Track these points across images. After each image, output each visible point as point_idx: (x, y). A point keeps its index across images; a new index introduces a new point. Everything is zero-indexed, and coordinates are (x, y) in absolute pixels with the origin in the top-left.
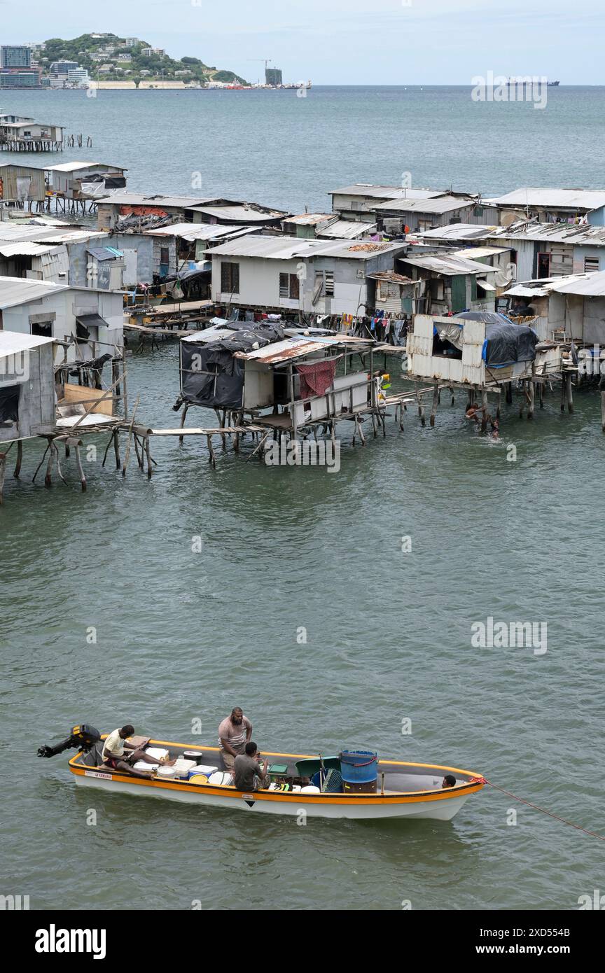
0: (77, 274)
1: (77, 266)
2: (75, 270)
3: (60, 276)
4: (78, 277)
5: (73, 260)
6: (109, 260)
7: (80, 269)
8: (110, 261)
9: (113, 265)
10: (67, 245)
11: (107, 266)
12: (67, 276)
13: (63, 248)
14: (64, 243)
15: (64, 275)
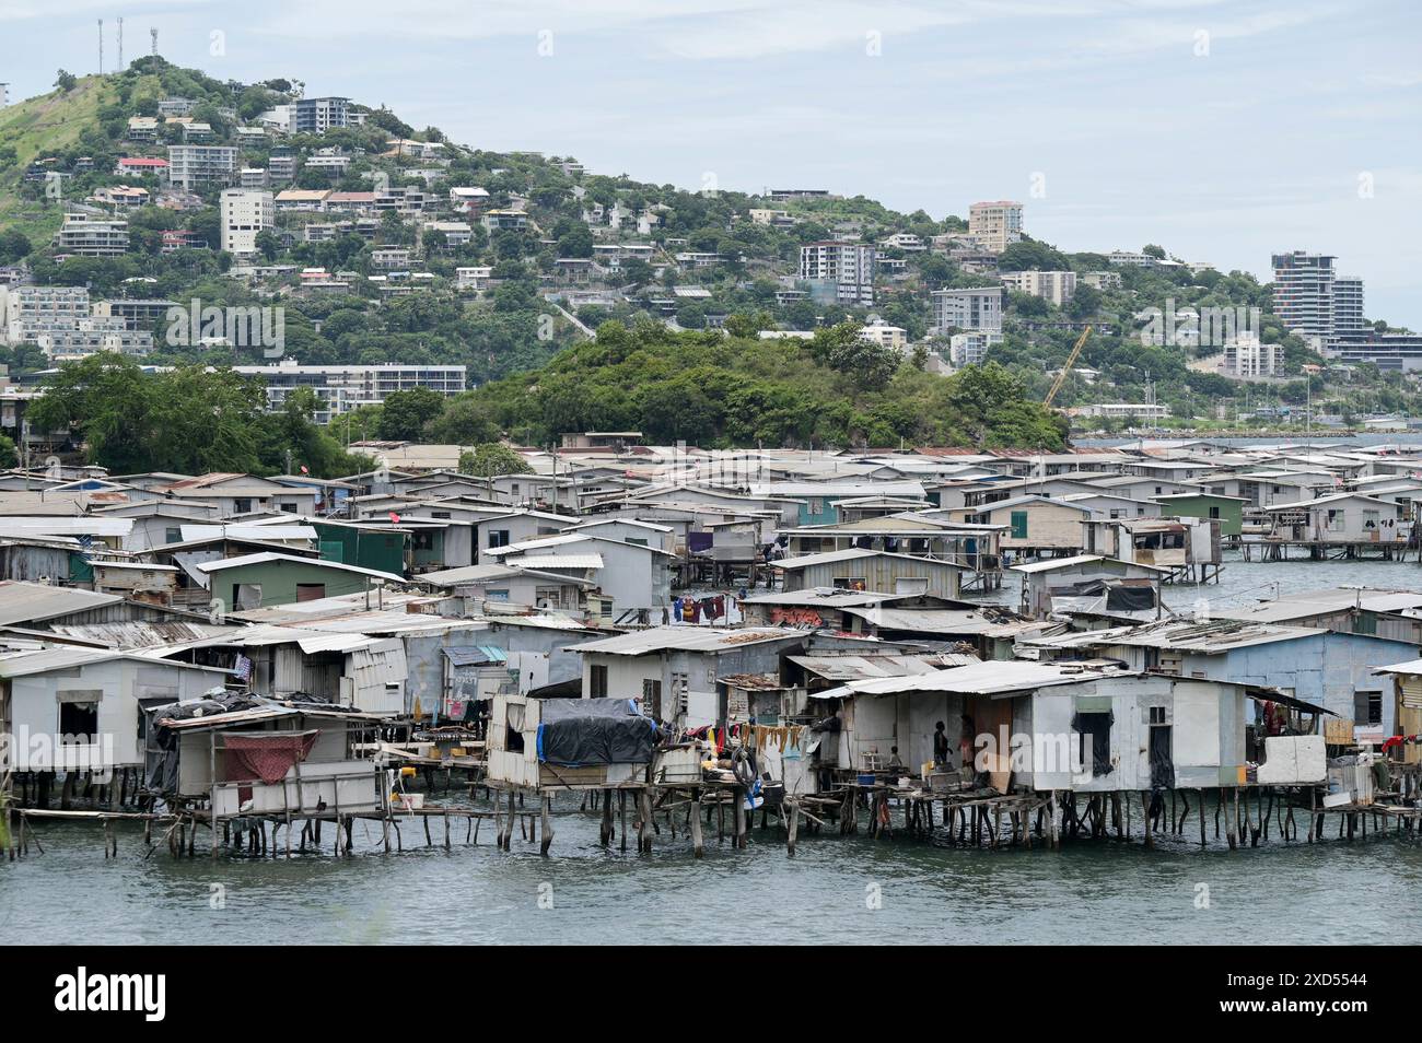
0: (424, 686)
1: (423, 673)
2: (419, 679)
3: (388, 687)
4: (424, 692)
5: (414, 663)
6: (476, 665)
7: (429, 678)
8: (479, 669)
9: (483, 675)
10: (403, 638)
11: (471, 675)
12: (401, 688)
13: (396, 643)
14: (399, 635)
15: (396, 687)
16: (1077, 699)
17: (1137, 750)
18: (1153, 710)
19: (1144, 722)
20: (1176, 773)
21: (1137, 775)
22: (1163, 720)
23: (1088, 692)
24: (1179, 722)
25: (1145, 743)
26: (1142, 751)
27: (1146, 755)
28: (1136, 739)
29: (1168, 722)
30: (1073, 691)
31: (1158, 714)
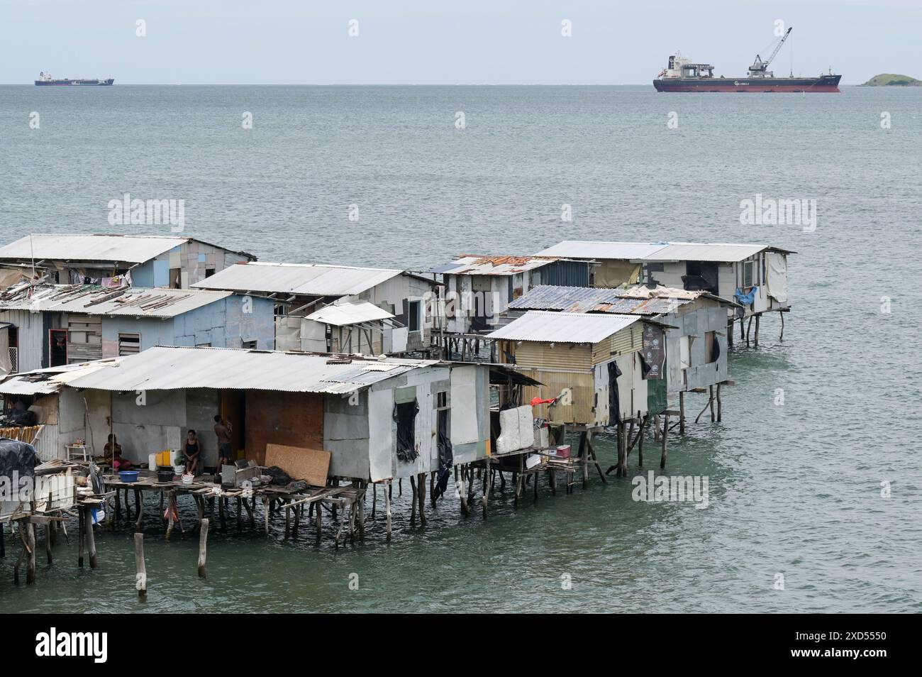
16: (395, 390)
17: (430, 434)
18: (439, 394)
19: (434, 408)
20: (453, 451)
21: (431, 459)
22: (445, 405)
23: (402, 383)
24: (455, 405)
25: (435, 429)
26: (433, 435)
27: (435, 436)
28: (429, 424)
29: (448, 407)
30: (393, 384)
31: (442, 399)
